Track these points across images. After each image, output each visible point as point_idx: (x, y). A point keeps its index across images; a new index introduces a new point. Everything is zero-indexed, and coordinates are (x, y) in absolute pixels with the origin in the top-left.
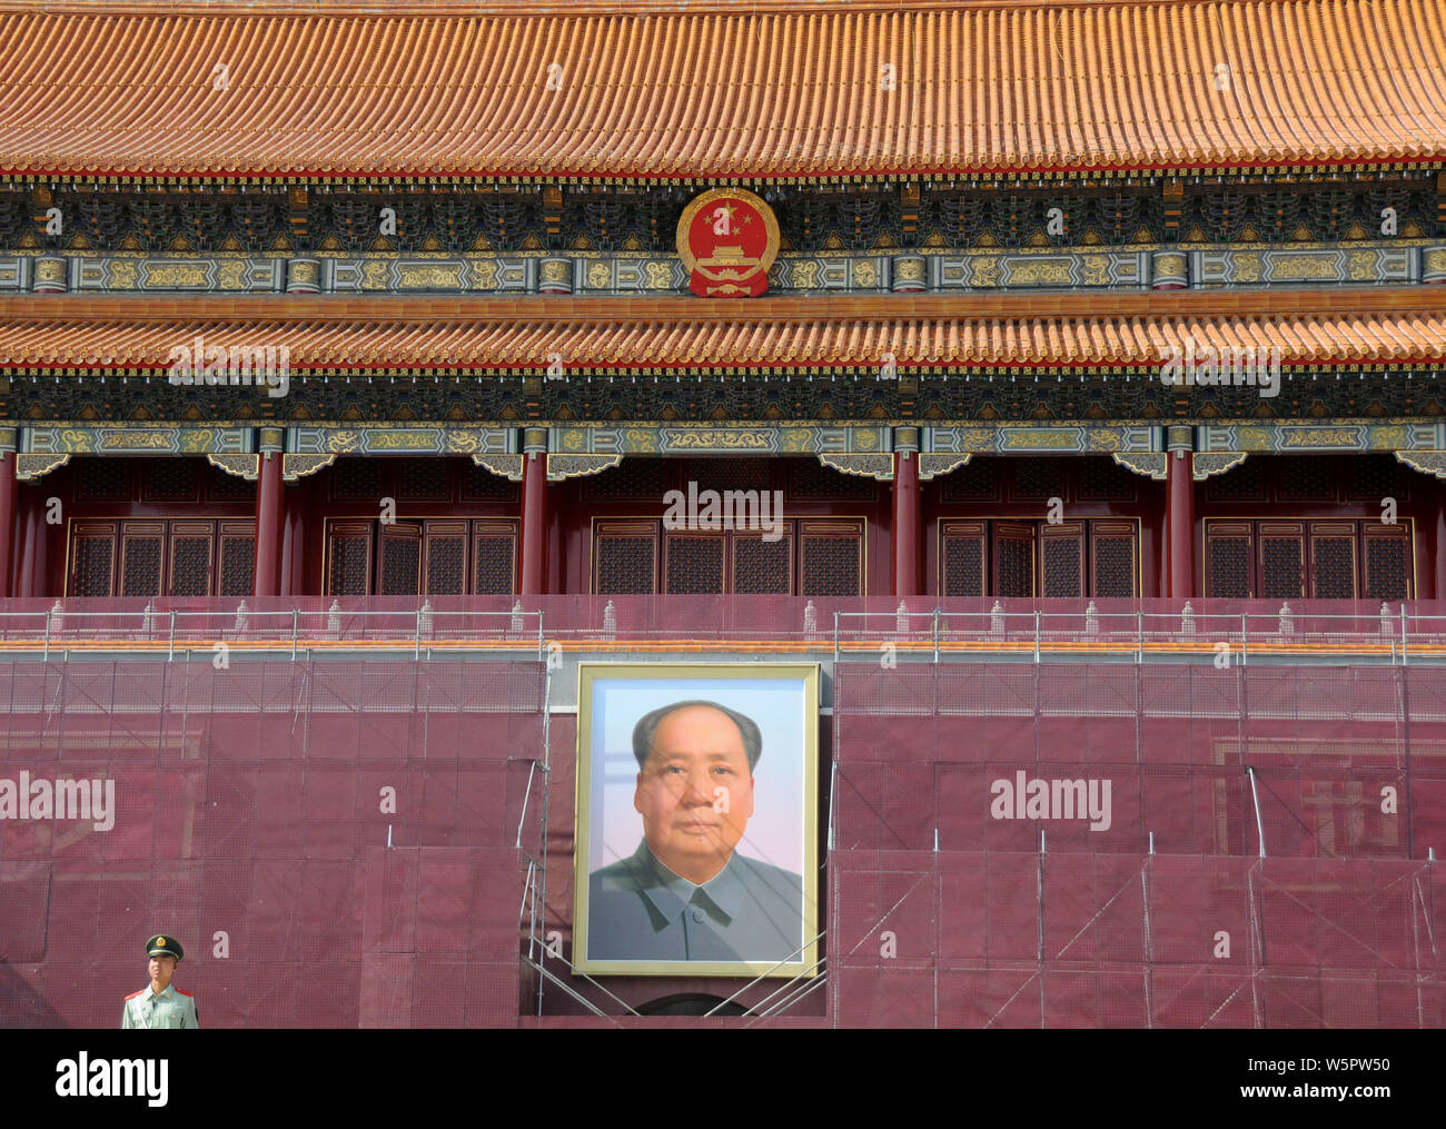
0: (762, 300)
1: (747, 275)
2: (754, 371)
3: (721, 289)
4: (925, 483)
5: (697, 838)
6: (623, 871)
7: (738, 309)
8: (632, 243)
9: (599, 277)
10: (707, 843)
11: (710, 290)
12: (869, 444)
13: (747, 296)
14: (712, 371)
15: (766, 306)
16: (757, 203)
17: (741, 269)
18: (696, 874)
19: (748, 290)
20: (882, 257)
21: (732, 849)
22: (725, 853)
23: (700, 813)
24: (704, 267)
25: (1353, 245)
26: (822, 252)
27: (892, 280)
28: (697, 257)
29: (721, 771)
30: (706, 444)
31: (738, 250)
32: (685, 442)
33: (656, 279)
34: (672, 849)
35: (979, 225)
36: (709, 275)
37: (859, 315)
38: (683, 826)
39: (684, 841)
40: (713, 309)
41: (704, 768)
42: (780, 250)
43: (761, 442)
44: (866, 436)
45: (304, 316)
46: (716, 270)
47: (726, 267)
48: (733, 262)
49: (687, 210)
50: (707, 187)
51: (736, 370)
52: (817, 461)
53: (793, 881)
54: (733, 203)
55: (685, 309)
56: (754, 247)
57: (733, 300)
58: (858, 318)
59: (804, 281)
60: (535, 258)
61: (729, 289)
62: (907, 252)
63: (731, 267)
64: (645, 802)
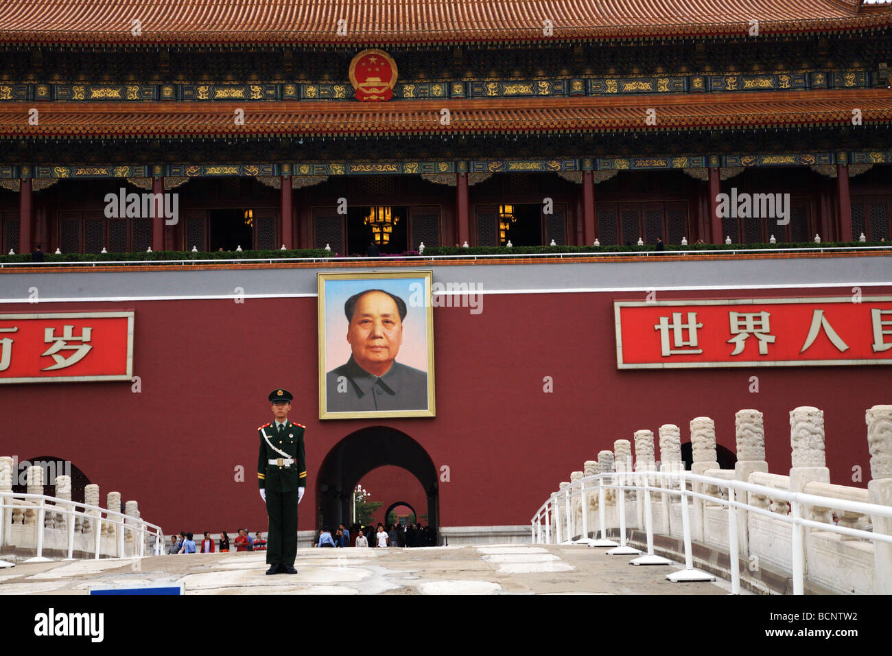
0: (390, 103)
1: (383, 91)
2: (392, 134)
3: (371, 97)
4: (471, 187)
5: (376, 354)
6: (341, 371)
7: (379, 107)
8: (326, 77)
9: (311, 92)
10: (383, 356)
11: (365, 98)
12: (445, 169)
13: (383, 101)
14: (372, 134)
15: (392, 106)
16: (386, 56)
17: (380, 88)
18: (379, 371)
19: (383, 98)
20: (444, 82)
21: (393, 359)
22: (391, 360)
23: (377, 342)
24: (363, 87)
25: (659, 75)
26: (417, 80)
27: (450, 93)
28: (359, 82)
29: (388, 322)
30: (368, 170)
31: (378, 79)
32: (358, 169)
33: (339, 93)
34: (366, 360)
35: (490, 67)
36: (365, 91)
37: (436, 109)
38: (370, 347)
39: (373, 356)
40: (367, 107)
41: (379, 321)
42: (398, 79)
43: (394, 169)
44: (443, 165)
45: (170, 112)
46: (368, 88)
47: (372, 87)
48: (376, 85)
49: (353, 60)
50: (363, 48)
51: (384, 134)
52: (421, 178)
53: (423, 376)
54: (375, 56)
55: (353, 107)
56: (386, 78)
57: (377, 103)
58: (436, 111)
59: (408, 94)
60: (281, 84)
61: (375, 98)
62: (457, 80)
63: (375, 87)
64: (352, 337)
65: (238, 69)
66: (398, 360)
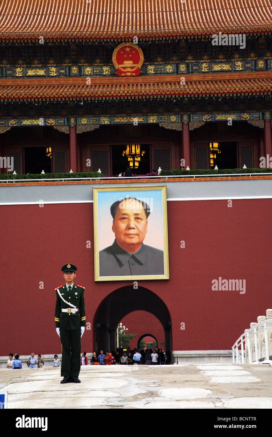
0: (139, 77)
1: (134, 69)
2: (140, 98)
3: (127, 74)
4: (191, 131)
5: (131, 239)
6: (109, 250)
7: (132, 80)
8: (98, 61)
9: (88, 71)
10: (135, 240)
11: (123, 75)
12: (174, 120)
13: (134, 76)
14: (127, 98)
15: (140, 79)
16: (136, 47)
17: (132, 68)
18: (133, 250)
19: (134, 74)
20: (174, 63)
21: (142, 243)
22: (140, 243)
23: (131, 231)
24: (121, 67)
26: (156, 62)
27: (177, 70)
28: (119, 64)
29: (138, 218)
30: (125, 121)
31: (131, 62)
32: (118, 121)
33: (106, 71)
34: (124, 243)
35: (203, 53)
36: (123, 70)
38: (127, 235)
39: (129, 241)
40: (124, 80)
41: (132, 218)
42: (144, 62)
43: (142, 120)
44: (173, 117)
46: (125, 68)
47: (127, 67)
48: (130, 66)
49: (115, 50)
50: (122, 42)
51: (135, 97)
52: (159, 125)
53: (161, 253)
54: (129, 47)
55: (115, 81)
56: (136, 61)
57: (130, 77)
58: (168, 82)
59: (151, 71)
60: (69, 65)
61: (129, 74)
62: (182, 62)
63: (129, 67)
64: (115, 228)
65: (41, 57)
66: (145, 243)
